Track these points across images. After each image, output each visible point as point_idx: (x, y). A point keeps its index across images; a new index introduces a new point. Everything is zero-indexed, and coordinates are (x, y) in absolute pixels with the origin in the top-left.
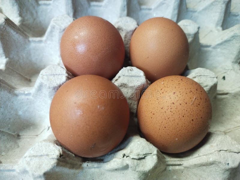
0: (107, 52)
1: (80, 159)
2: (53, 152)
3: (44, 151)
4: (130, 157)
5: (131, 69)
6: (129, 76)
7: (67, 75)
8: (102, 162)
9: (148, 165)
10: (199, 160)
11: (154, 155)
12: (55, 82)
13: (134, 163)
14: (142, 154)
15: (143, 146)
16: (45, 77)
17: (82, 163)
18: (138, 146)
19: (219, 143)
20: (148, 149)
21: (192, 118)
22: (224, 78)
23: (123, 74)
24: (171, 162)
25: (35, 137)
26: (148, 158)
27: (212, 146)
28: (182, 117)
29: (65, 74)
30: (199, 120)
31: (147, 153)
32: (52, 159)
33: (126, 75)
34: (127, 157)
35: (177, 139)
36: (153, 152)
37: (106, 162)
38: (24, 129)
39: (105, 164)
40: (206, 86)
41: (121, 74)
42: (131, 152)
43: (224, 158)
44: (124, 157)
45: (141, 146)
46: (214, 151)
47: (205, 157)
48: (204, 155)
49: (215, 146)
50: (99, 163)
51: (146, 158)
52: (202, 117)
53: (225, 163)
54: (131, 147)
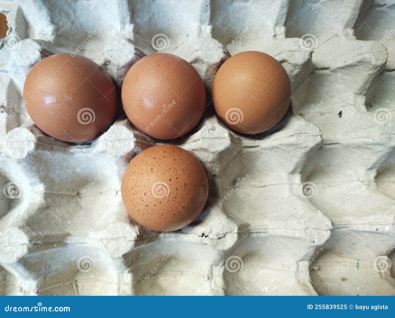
0: (183, 113)
2: (130, 233)
3: (120, 233)
4: (209, 237)
5: (213, 128)
6: (210, 138)
7: (135, 140)
8: (180, 233)
9: (228, 243)
10: (285, 233)
11: (235, 233)
12: (122, 150)
13: (213, 243)
14: (222, 234)
15: (223, 225)
16: (109, 143)
18: (218, 225)
19: (307, 220)
20: (228, 228)
22: (340, 114)
23: (203, 136)
24: (255, 230)
25: (98, 194)
26: (228, 236)
27: (299, 222)
29: (133, 138)
31: (227, 231)
32: (130, 242)
33: (206, 137)
34: (206, 237)
36: (234, 230)
37: (183, 233)
38: (84, 185)
39: (183, 235)
41: (201, 137)
42: (210, 232)
43: (310, 236)
44: (203, 236)
45: (221, 225)
46: (301, 228)
47: (291, 231)
48: (291, 229)
49: (302, 224)
50: (176, 234)
51: (226, 236)
53: (310, 241)
54: (210, 226)
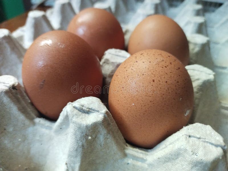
1: (37, 113)
11: (101, 113)
17: (35, 117)
21: (153, 79)
28: (142, 75)
30: (162, 83)
35: (133, 104)
36: (101, 110)
40: (198, 79)
43: (193, 145)
46: (181, 135)
52: (166, 82)
